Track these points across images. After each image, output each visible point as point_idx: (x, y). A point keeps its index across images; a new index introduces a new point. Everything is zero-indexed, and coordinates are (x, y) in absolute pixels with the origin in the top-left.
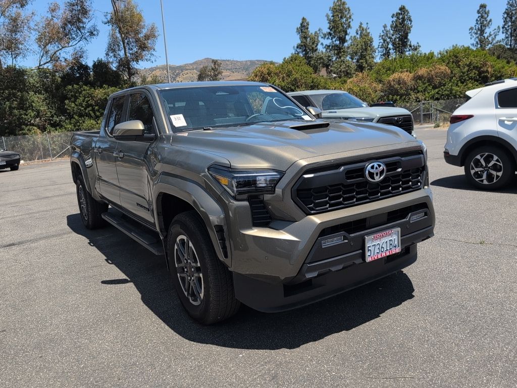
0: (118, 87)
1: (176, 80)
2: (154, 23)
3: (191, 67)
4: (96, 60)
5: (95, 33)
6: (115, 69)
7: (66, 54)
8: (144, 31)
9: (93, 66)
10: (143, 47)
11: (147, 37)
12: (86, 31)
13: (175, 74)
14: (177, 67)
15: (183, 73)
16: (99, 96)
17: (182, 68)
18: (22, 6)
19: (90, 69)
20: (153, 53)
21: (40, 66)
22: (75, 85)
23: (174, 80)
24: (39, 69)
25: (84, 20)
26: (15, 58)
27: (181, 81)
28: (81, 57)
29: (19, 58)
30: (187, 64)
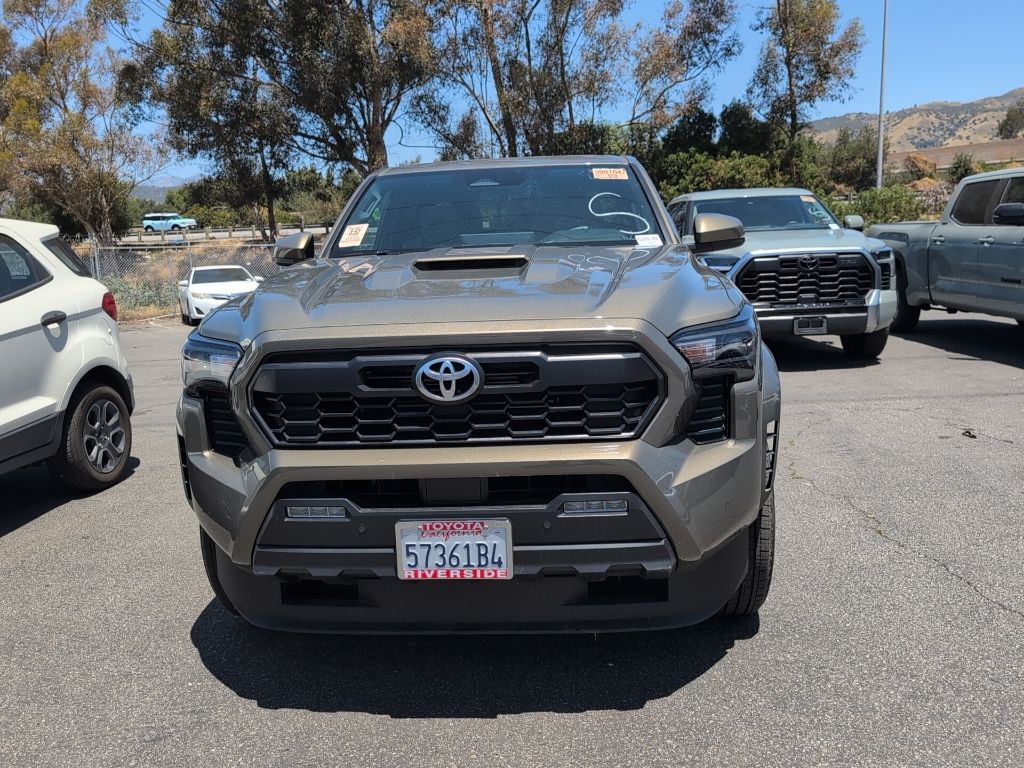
0: (762, 155)
1: (954, 135)
2: (857, 19)
3: (999, 104)
4: (728, 104)
5: (735, 49)
6: (762, 119)
7: (678, 96)
8: (834, 38)
9: (722, 114)
10: (824, 73)
11: (836, 51)
12: (718, 49)
13: (956, 121)
14: (964, 105)
15: (976, 118)
16: (722, 173)
17: (973, 109)
18: (615, 12)
19: (715, 121)
20: (846, 81)
21: (633, 119)
22: (681, 153)
23: (950, 134)
24: (632, 124)
25: (721, 27)
26: (600, 105)
27: (968, 138)
28: (701, 98)
29: (605, 106)
30: (989, 98)
